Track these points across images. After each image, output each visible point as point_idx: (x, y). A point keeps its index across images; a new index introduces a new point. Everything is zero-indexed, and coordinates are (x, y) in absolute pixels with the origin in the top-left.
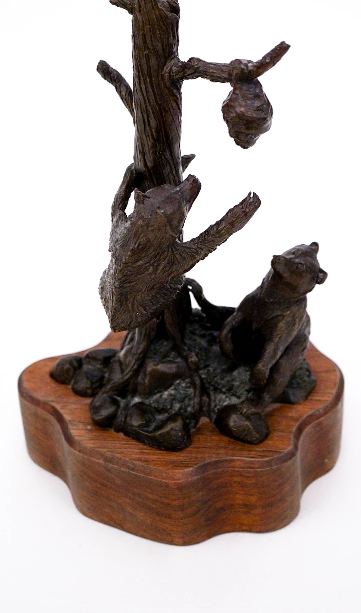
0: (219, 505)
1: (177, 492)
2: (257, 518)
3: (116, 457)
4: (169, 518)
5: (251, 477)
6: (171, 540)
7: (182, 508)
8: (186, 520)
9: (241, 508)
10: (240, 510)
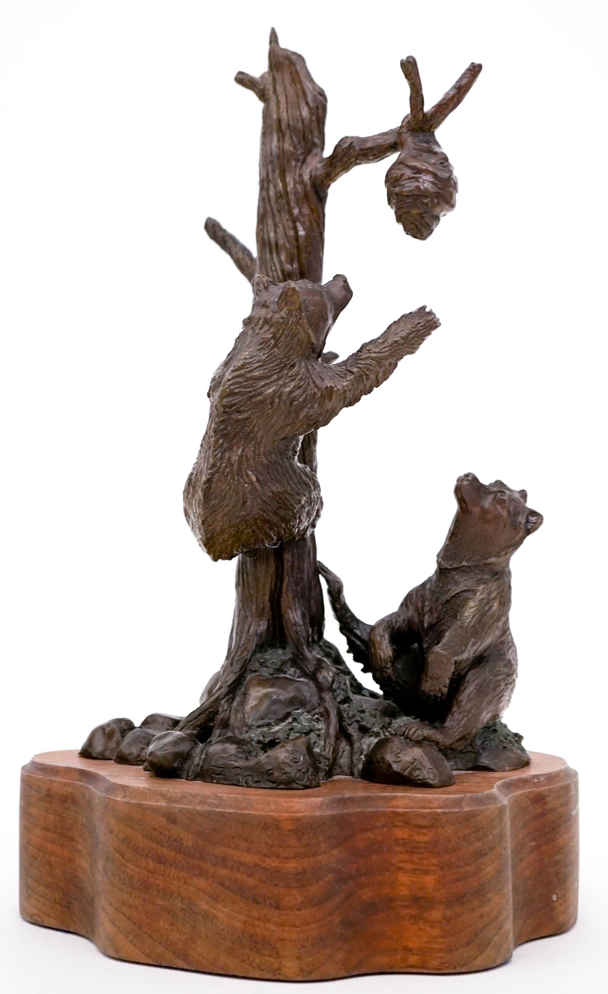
0: (368, 894)
1: (293, 841)
2: (436, 932)
3: (187, 795)
4: (277, 908)
5: (427, 827)
6: (276, 966)
7: (300, 879)
8: (305, 912)
9: (406, 907)
10: (406, 911)
